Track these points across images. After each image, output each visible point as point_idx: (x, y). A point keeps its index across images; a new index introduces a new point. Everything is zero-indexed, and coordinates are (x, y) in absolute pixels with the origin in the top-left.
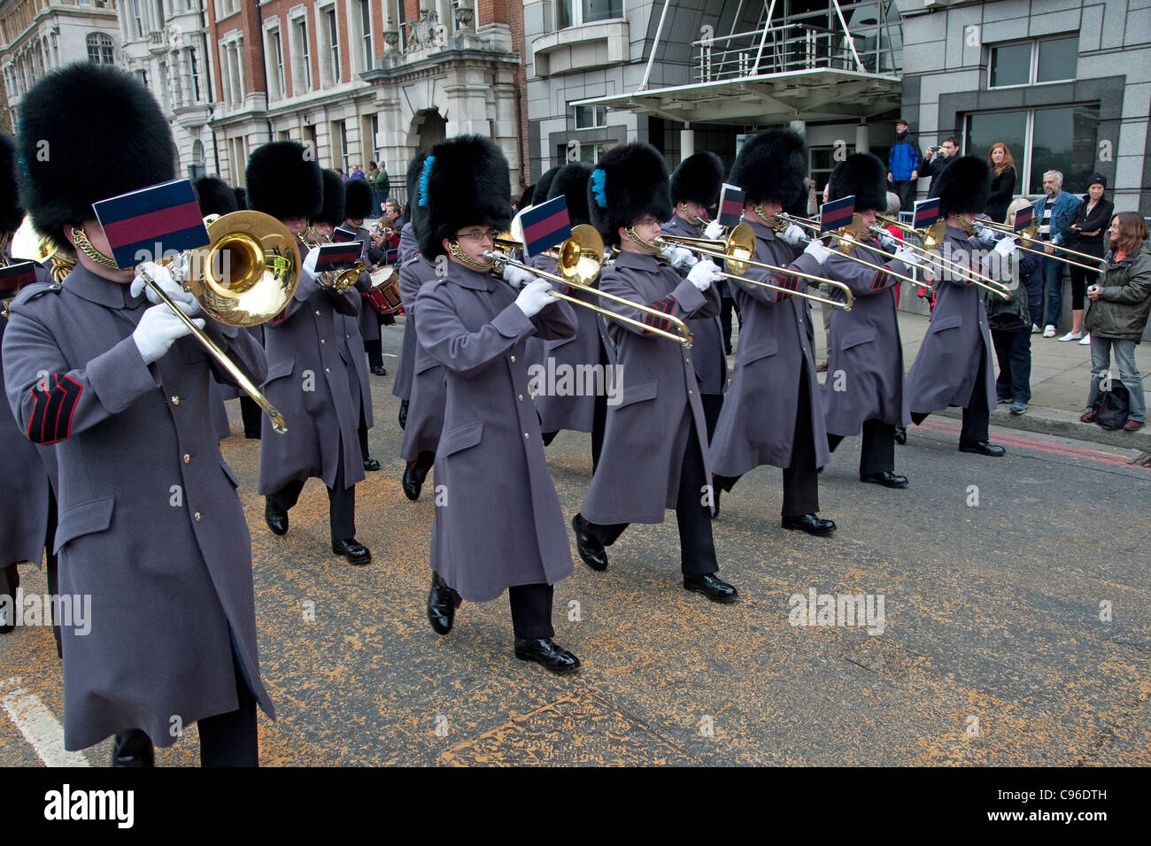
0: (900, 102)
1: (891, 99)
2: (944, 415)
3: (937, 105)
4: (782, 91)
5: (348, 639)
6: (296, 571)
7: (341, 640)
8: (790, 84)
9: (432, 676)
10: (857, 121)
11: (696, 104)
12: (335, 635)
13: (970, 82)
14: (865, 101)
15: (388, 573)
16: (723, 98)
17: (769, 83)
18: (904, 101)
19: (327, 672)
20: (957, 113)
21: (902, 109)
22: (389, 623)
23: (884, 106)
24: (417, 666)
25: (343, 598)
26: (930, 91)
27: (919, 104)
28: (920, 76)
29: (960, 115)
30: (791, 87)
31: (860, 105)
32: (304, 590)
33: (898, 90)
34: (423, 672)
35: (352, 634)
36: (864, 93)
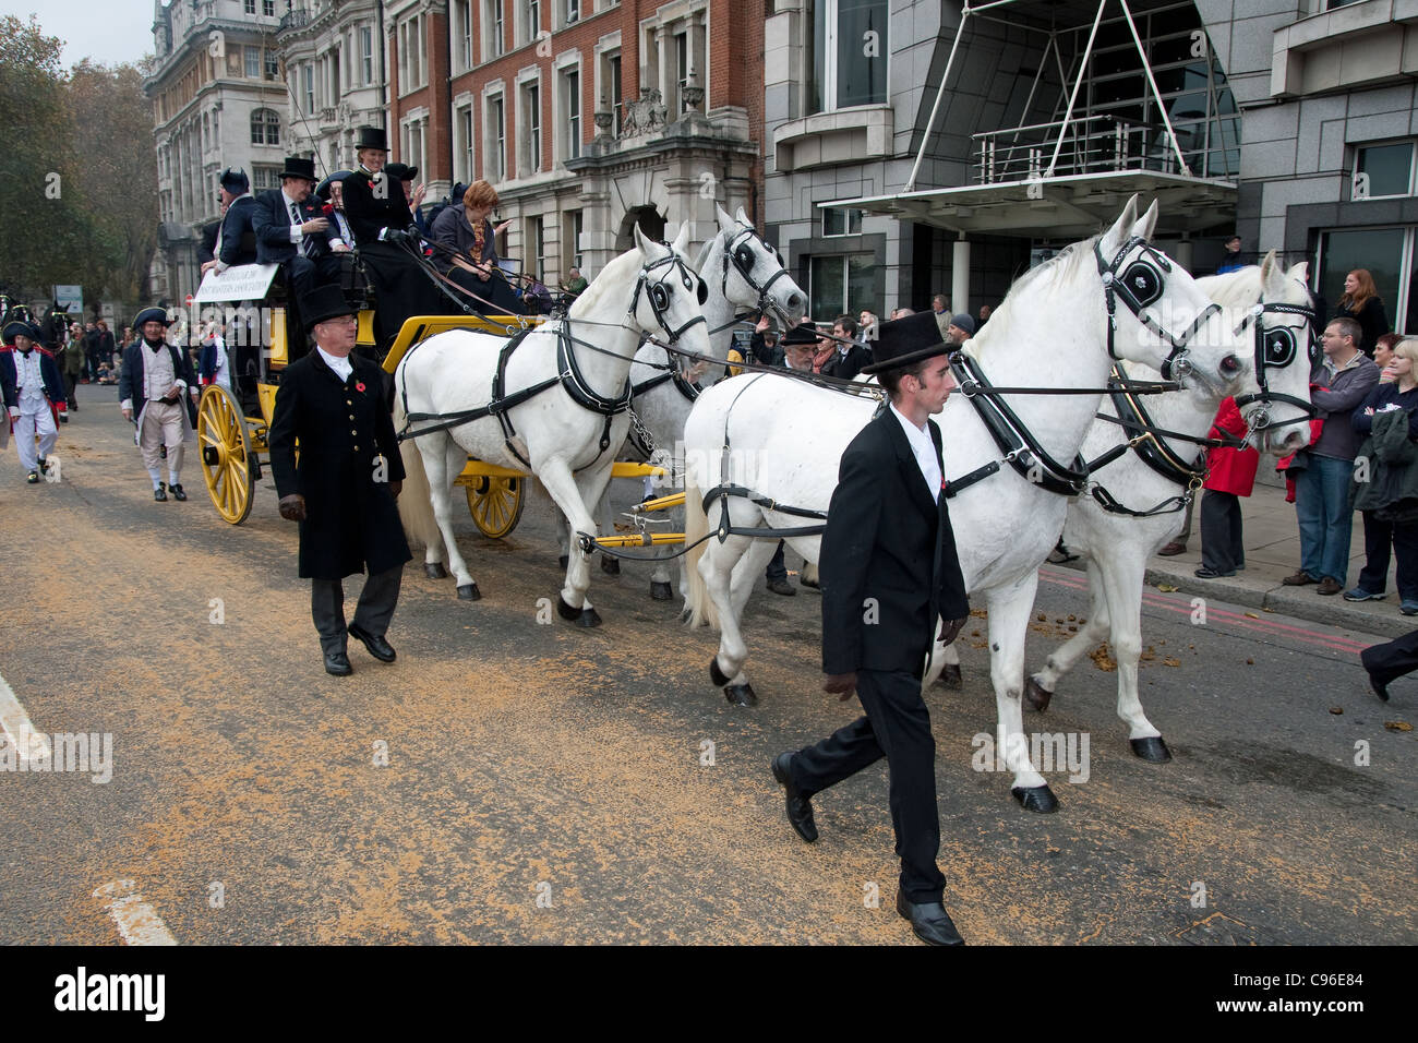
0: (1234, 214)
1: (1223, 210)
2: (1295, 616)
3: (1284, 219)
4: (1085, 197)
5: (532, 862)
6: (470, 772)
7: (524, 865)
8: (1095, 188)
9: (640, 920)
10: (1177, 236)
11: (974, 210)
12: (516, 858)
13: (1328, 191)
14: (1188, 212)
15: (584, 781)
16: (1009, 203)
17: (1067, 187)
18: (1241, 213)
19: (506, 906)
20: (1310, 229)
21: (1238, 223)
22: (585, 846)
23: (1215, 218)
24: (620, 905)
25: (528, 809)
26: (1275, 202)
27: (1260, 218)
28: (1262, 183)
29: (1313, 232)
30: (1096, 192)
31: (1182, 216)
32: (480, 796)
33: (1234, 199)
34: (630, 914)
35: (538, 857)
36: (1187, 202)
